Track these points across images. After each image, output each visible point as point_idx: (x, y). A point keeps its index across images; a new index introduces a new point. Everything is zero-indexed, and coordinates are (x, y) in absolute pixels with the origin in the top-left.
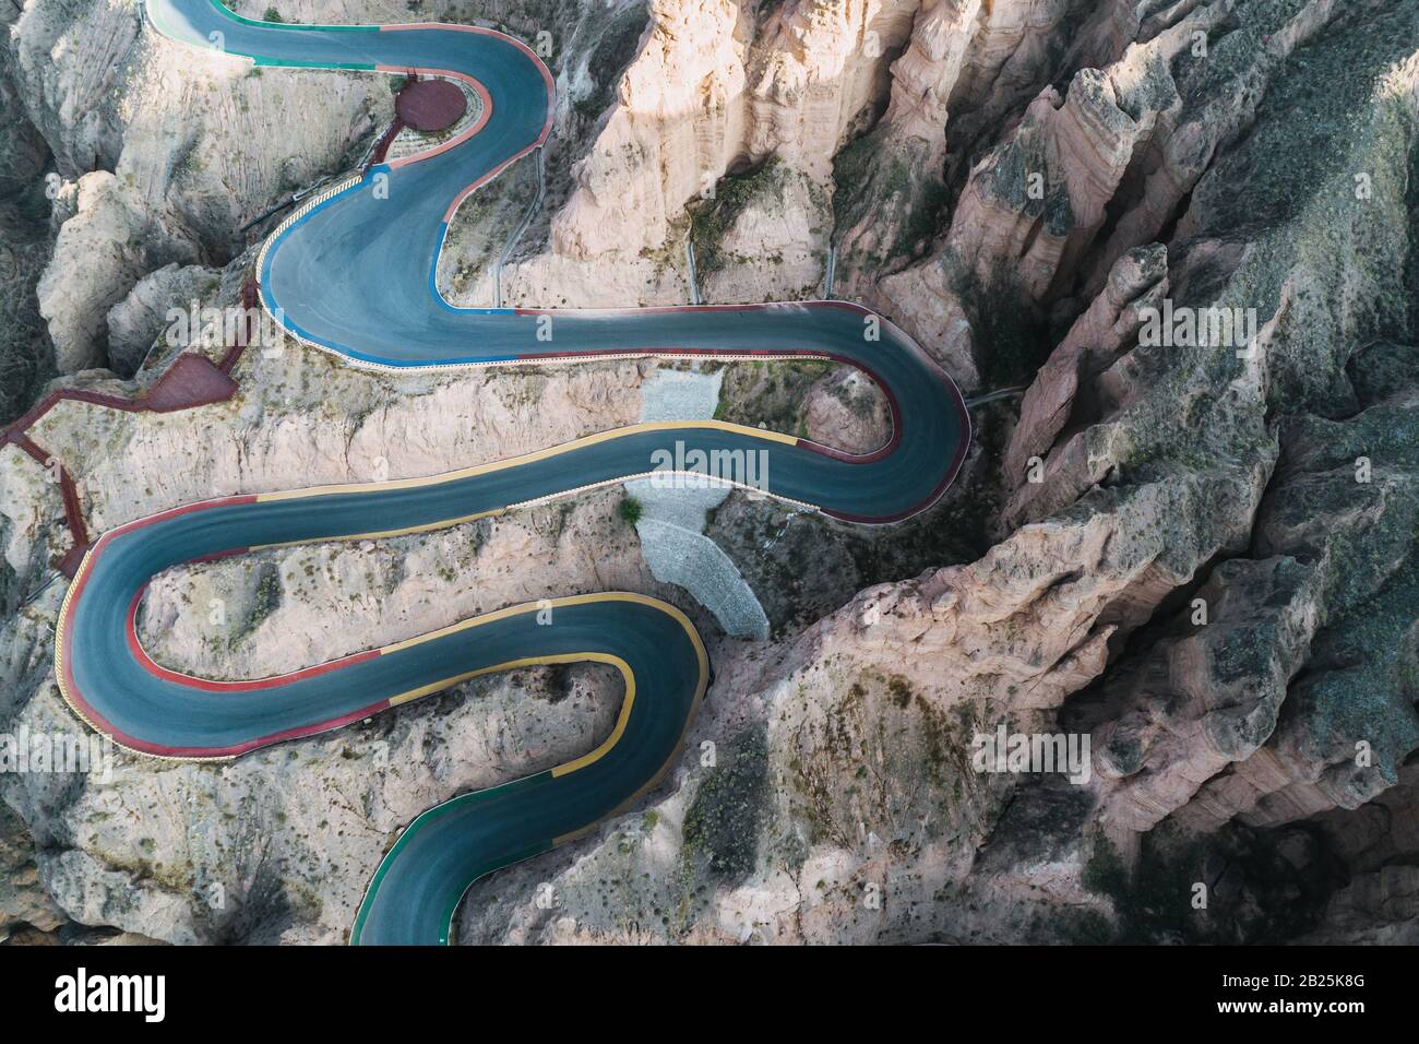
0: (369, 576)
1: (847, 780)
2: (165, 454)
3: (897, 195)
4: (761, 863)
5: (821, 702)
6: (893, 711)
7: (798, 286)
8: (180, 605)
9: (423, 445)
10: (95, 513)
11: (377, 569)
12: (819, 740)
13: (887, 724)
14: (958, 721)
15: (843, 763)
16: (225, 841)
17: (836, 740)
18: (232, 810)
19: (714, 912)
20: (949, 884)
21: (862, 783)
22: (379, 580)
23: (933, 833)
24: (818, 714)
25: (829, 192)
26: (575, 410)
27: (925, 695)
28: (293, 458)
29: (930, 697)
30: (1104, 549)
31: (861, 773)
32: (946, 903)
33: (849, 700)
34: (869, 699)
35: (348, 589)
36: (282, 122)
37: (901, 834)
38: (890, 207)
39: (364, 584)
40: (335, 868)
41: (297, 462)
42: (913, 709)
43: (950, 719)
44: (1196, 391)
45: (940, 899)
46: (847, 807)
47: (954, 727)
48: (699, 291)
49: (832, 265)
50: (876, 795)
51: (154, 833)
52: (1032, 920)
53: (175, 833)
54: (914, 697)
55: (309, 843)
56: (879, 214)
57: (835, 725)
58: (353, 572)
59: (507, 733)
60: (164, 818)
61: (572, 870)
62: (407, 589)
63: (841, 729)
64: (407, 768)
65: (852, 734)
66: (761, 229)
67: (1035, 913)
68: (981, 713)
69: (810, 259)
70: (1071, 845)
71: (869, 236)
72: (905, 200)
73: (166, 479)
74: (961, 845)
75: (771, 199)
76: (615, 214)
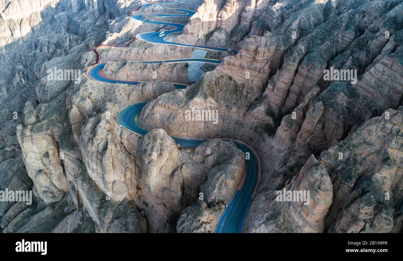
0: (141, 67)
1: (218, 90)
2: (115, 53)
3: (241, 32)
4: (199, 94)
5: (215, 77)
6: (228, 81)
7: (223, 46)
8: (110, 65)
9: (155, 54)
10: (101, 60)
11: (142, 66)
12: (214, 83)
13: (227, 83)
14: (242, 86)
15: (218, 87)
16: (103, 96)
17: (217, 83)
18: (107, 91)
19: (188, 105)
20: (238, 120)
21: (221, 92)
22: (142, 68)
23: (235, 104)
24: (214, 79)
25: (230, 34)
26: (181, 54)
27: (235, 80)
28: (133, 55)
29: (236, 81)
30: (266, 43)
31: (221, 90)
32: (237, 125)
33: (220, 77)
34: (224, 78)
35: (137, 68)
36: (145, 29)
37: (228, 104)
38: (239, 34)
39: (139, 68)
40: (120, 102)
41: (134, 56)
42: (232, 81)
43: (240, 86)
44: (284, 29)
45: (236, 123)
46: (217, 95)
47: (240, 87)
48: (205, 44)
49: (229, 43)
50: (224, 95)
51: (93, 92)
52: (255, 127)
53: (96, 94)
54: (233, 80)
55: (117, 97)
56: (238, 35)
57: (217, 81)
58: (138, 65)
59: (157, 88)
60: (95, 90)
61: (164, 94)
62: (146, 70)
63: (218, 82)
64: (138, 90)
65: (220, 83)
66: (217, 35)
67: (256, 125)
68: (246, 86)
69: (225, 42)
70: (262, 104)
71: (236, 38)
72: (242, 33)
73: (113, 57)
74: (240, 109)
75: (219, 31)
76: (194, 27)
